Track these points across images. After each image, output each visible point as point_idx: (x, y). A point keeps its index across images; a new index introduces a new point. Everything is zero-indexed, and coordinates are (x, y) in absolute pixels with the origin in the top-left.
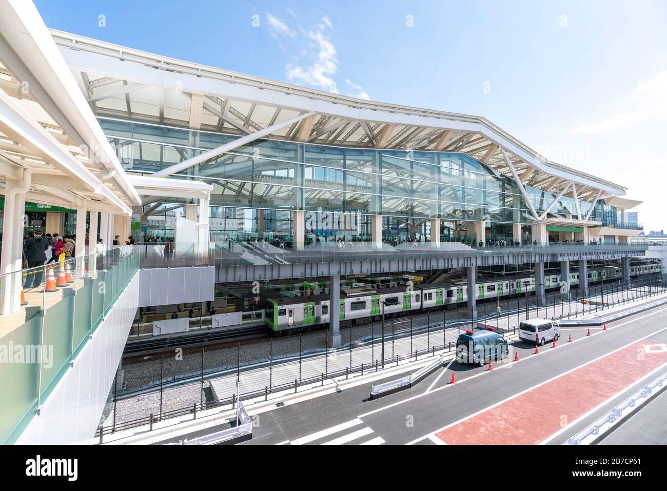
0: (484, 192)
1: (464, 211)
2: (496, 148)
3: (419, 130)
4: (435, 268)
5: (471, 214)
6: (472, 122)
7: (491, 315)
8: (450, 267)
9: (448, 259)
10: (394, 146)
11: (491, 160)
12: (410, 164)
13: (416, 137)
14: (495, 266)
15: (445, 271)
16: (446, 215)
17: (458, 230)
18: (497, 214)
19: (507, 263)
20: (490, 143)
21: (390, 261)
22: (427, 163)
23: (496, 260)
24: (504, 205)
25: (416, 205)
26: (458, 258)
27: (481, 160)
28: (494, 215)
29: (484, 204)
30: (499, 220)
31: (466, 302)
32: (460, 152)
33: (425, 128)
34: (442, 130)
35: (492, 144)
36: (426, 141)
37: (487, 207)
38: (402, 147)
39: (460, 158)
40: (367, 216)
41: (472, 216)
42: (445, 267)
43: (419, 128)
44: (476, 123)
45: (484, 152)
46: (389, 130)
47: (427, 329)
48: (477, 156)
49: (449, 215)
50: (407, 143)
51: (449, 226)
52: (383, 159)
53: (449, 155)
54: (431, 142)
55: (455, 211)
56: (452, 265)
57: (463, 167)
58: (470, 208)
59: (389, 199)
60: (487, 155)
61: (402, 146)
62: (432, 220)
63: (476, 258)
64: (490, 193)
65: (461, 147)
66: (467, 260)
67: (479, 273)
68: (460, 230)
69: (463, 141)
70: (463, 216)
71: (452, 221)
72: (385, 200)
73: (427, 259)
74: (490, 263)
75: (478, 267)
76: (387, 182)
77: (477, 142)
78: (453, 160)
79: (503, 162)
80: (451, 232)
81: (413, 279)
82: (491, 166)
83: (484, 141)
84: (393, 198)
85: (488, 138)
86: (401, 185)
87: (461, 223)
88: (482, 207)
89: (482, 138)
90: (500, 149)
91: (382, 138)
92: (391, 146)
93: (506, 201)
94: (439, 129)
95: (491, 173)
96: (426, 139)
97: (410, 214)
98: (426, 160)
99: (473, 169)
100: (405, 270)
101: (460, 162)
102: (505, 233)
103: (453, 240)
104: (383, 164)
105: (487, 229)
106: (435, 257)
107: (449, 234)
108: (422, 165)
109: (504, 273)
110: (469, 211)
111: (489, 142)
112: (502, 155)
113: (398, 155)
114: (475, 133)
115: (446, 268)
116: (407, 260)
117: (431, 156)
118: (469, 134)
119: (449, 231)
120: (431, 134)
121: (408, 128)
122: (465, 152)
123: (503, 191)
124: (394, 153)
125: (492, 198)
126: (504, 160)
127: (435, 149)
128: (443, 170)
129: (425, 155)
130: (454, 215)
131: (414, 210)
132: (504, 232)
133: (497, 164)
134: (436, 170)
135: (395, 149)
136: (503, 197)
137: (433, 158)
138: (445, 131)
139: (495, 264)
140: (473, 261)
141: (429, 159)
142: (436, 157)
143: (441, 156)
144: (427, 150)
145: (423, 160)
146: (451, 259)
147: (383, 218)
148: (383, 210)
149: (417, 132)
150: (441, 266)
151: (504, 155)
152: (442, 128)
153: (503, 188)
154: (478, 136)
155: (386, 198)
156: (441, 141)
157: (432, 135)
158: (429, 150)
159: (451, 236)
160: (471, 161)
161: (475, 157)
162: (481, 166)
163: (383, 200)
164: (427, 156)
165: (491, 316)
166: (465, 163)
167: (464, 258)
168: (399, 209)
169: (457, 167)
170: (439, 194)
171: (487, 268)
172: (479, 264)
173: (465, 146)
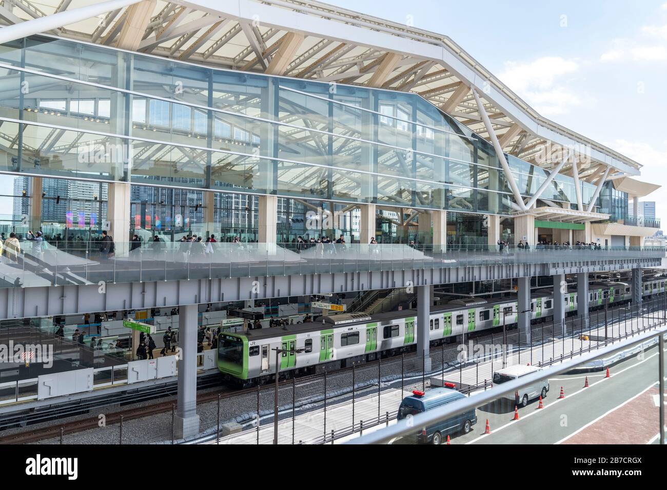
0: (447, 162)
1: (414, 193)
2: (466, 90)
3: (345, 48)
4: (366, 288)
5: (426, 198)
6: (431, 43)
7: (452, 364)
8: (390, 287)
9: (388, 272)
10: (302, 72)
11: (457, 109)
12: (327, 106)
13: (339, 61)
14: (461, 284)
15: (383, 293)
16: (386, 199)
17: (405, 224)
18: (465, 199)
19: (477, 279)
20: (457, 80)
21: (290, 277)
22: (357, 106)
23: (461, 274)
24: (475, 184)
25: (338, 179)
26: (403, 272)
27: (443, 108)
28: (461, 201)
29: (446, 182)
30: (468, 208)
31: (415, 345)
32: (410, 92)
33: (355, 45)
34: (383, 52)
35: (460, 82)
36: (355, 69)
37: (450, 187)
38: (315, 76)
39: (411, 102)
40: (250, 197)
41: (427, 201)
42: (382, 287)
43: (344, 44)
44: (436, 45)
45: (448, 96)
46: (292, 44)
47: (351, 394)
48: (437, 101)
49: (390, 198)
50: (324, 68)
51: (391, 217)
52: (282, 94)
53: (393, 96)
54: (364, 70)
55: (400, 192)
56: (394, 283)
57: (415, 119)
58: (425, 189)
60: (452, 100)
61: (315, 73)
62: (363, 207)
63: (432, 270)
64: (456, 164)
65: (413, 83)
66: (418, 275)
67: (436, 295)
68: (409, 225)
69: (415, 73)
70: (413, 200)
71: (395, 209)
72: (283, 167)
73: (353, 274)
74: (453, 280)
75: (436, 286)
76: (286, 136)
77: (438, 77)
78: (399, 105)
79: (476, 114)
80: (394, 229)
81: (330, 308)
82: (459, 120)
83: (449, 76)
84: (297, 166)
85: (455, 73)
86: (312, 143)
87: (409, 212)
88: (442, 186)
89: (445, 71)
90: (471, 92)
91: (280, 55)
92: (295, 72)
93: (479, 178)
94: (378, 49)
95: (458, 130)
96: (356, 64)
97: (326, 195)
98: (355, 102)
99: (430, 124)
100: (315, 292)
101: (409, 109)
102: (477, 231)
103: (397, 241)
104: (281, 104)
105: (450, 224)
106: (367, 270)
107: (390, 232)
108: (349, 111)
109: (473, 295)
110: (424, 193)
111: (456, 79)
112: (474, 102)
113: (307, 89)
114: (435, 62)
115: (384, 287)
116: (319, 276)
117: (364, 95)
118: (425, 62)
119: (390, 227)
120: (364, 57)
121: (325, 41)
122: (419, 93)
123: (475, 161)
124: (302, 86)
125: (459, 171)
126: (477, 111)
127: (371, 82)
128: (383, 120)
129: (354, 93)
130: (399, 199)
131: (334, 189)
132: (474, 228)
133: (467, 116)
134: (372, 119)
135: (302, 77)
136: (475, 170)
137: (367, 98)
138: (387, 54)
139: (460, 281)
140: (427, 276)
141: (360, 100)
142: (372, 98)
143: (380, 96)
144: (357, 84)
145: (351, 102)
146: (393, 272)
147: (279, 201)
148: (280, 187)
149: (341, 51)
150: (376, 285)
151: (477, 104)
152: (383, 49)
153: (476, 157)
154: (439, 67)
155: (286, 164)
156: (381, 71)
157: (366, 59)
158: (360, 84)
159: (394, 235)
160: (428, 109)
161: (434, 103)
162: (443, 118)
163: (281, 169)
164: (358, 94)
165: (452, 366)
166: (418, 112)
167: (413, 271)
169: (405, 117)
170: (376, 161)
171: (447, 287)
172: (436, 281)
173: (419, 82)
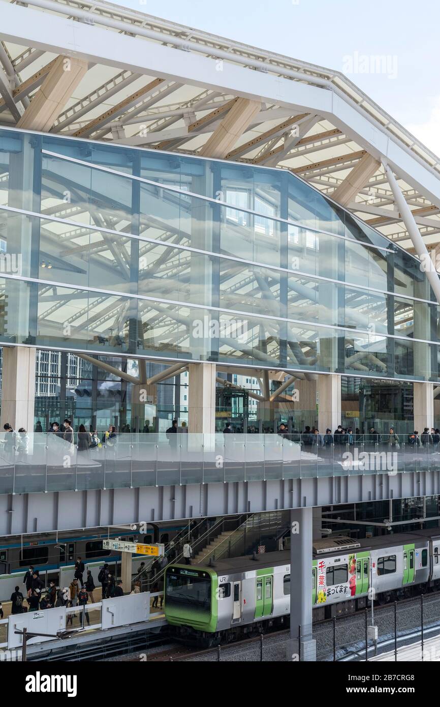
0: (342, 291)
1: (283, 344)
2: (373, 165)
3: (163, 87)
4: (197, 514)
5: (307, 354)
6: (312, 84)
7: (353, 649)
8: (241, 511)
9: (236, 485)
10: (86, 128)
11: (359, 198)
12: (130, 188)
13: (152, 110)
14: (370, 504)
15: (232, 523)
16: (239, 354)
17: (271, 399)
18: (376, 354)
19: (396, 496)
20: (358, 148)
21: (56, 496)
22: (184, 190)
23: (367, 486)
24: (391, 330)
25: (153, 320)
26: (264, 484)
27: (333, 195)
28: (366, 357)
29: (339, 326)
30: (379, 370)
31: (287, 618)
32: (277, 168)
33: (180, 83)
34: (231, 97)
35: (364, 152)
36: (182, 124)
37: (348, 334)
38: (109, 136)
39: (279, 184)
41: (310, 359)
42: (226, 511)
43: (160, 81)
44: (322, 87)
45: (343, 175)
48: (324, 185)
49: (246, 353)
50: (126, 122)
51: (247, 386)
52: (46, 165)
53: (246, 174)
54: (196, 128)
55: (264, 344)
56: (247, 504)
57: (285, 213)
58: (306, 337)
59: (67, 298)
60: (349, 182)
61: (109, 130)
62: (195, 368)
63: (316, 480)
64: (359, 293)
65: (282, 153)
66: (291, 490)
67: (325, 525)
68: (279, 399)
69: (286, 135)
70: (282, 357)
71: (255, 372)
72: (55, 297)
73: (173, 489)
74: (353, 498)
75: (325, 509)
77: (326, 142)
78: (258, 190)
79: (391, 207)
80: (253, 407)
81: (135, 551)
82: (361, 217)
83: (344, 142)
84: (81, 295)
85: (353, 136)
86: (108, 255)
87: (280, 377)
88: (333, 333)
89: (337, 132)
90: (382, 169)
91: (44, 95)
92: (75, 127)
93: (397, 319)
94: (220, 91)
95: (359, 234)
96: (181, 116)
97: (126, 346)
98: (180, 183)
99: (314, 222)
100: (104, 522)
101: (275, 196)
102: (396, 410)
103: (254, 429)
104: (45, 181)
105: (348, 398)
106: (198, 480)
107: (247, 413)
108: (170, 197)
109: (389, 524)
110: (304, 344)
111: (354, 147)
112: (386, 186)
113: (94, 156)
114: (320, 116)
115: (231, 512)
116: (112, 492)
117: (195, 170)
118: (304, 116)
119: (246, 404)
120: (196, 104)
121: (127, 75)
122: (293, 170)
123: (391, 289)
124: (83, 151)
125: (364, 307)
126: (393, 202)
127: (207, 149)
128: (230, 215)
129: (178, 166)
130: (262, 354)
131: (146, 336)
132: (391, 405)
133: (376, 210)
134: (209, 212)
135: (88, 137)
136: (392, 305)
137: (201, 177)
138: (236, 100)
139: (365, 499)
140: (307, 491)
141: (190, 179)
142: (210, 177)
143: (225, 173)
144: (185, 151)
145: (174, 182)
146: (246, 485)
147: (45, 357)
148: (42, 331)
149: (155, 93)
150: (216, 507)
151: (393, 190)
152: (229, 91)
153: (392, 283)
154: (327, 126)
155: (60, 292)
156: (225, 129)
157: (199, 108)
158: (191, 152)
159: (253, 418)
160: (308, 196)
161: (319, 187)
162: (334, 213)
163: (47, 299)
164: (184, 168)
165: (353, 653)
166: (290, 201)
167: (282, 482)
168: (101, 329)
169: (270, 211)
170: (216, 290)
171: (345, 510)
172: (324, 499)
173: (293, 151)
